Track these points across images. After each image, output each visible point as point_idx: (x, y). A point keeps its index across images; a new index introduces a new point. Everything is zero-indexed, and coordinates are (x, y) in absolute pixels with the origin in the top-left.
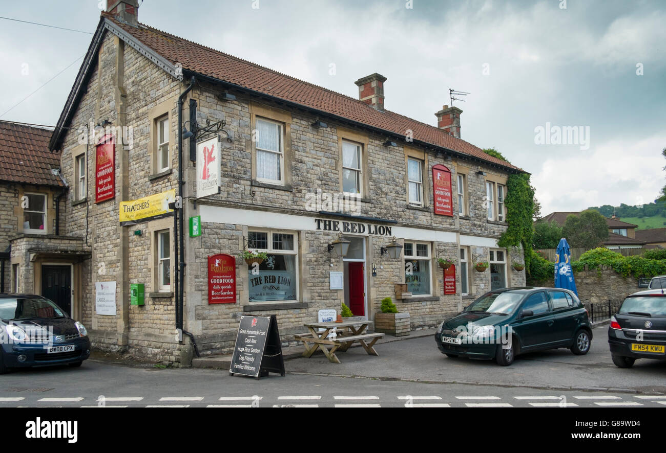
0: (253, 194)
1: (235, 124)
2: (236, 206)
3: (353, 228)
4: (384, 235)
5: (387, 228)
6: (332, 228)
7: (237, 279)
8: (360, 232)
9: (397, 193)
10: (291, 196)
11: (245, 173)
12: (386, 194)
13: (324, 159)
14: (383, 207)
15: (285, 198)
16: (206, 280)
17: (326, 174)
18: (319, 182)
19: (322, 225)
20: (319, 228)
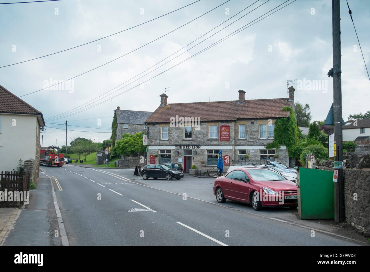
0: (160, 142)
1: (156, 129)
2: (155, 145)
3: (186, 147)
4: (198, 148)
5: (199, 147)
6: (180, 148)
7: (156, 160)
8: (189, 148)
9: (204, 136)
10: (169, 142)
11: (158, 139)
12: (199, 137)
13: (179, 132)
14: (198, 141)
15: (168, 143)
16: (149, 160)
17: (179, 135)
18: (177, 138)
19: (177, 148)
20: (176, 148)
